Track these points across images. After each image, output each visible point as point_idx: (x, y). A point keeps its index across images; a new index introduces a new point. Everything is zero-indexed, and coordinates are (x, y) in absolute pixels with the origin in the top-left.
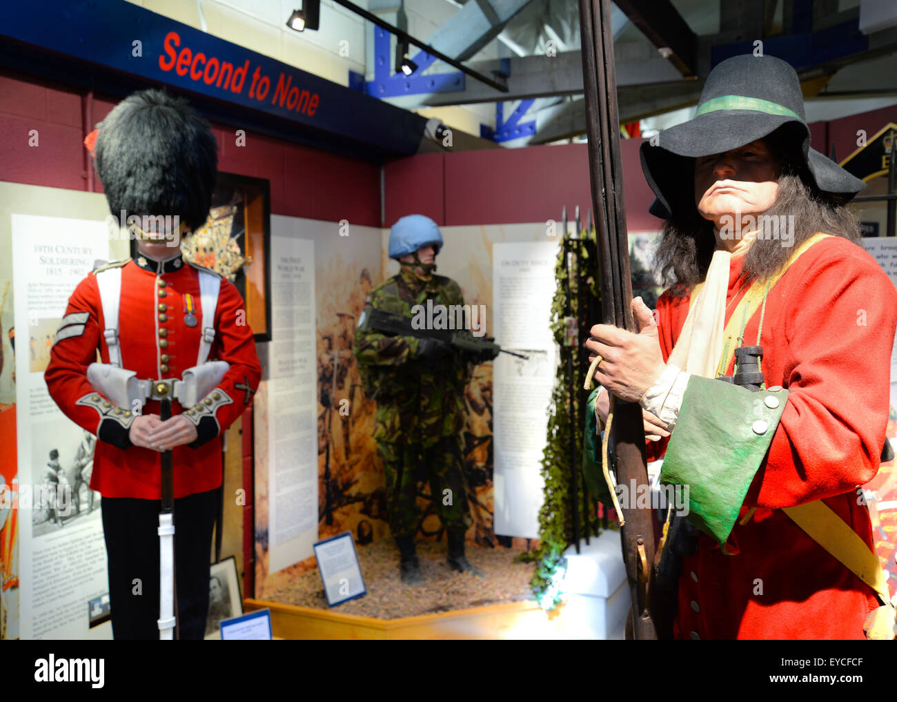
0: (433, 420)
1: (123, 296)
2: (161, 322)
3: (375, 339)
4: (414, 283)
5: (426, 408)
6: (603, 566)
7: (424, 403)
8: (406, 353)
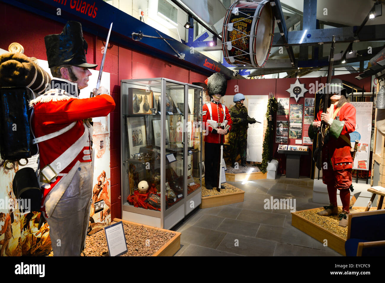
0: (242, 135)
1: (212, 108)
2: (219, 113)
3: (232, 118)
4: (239, 107)
5: (241, 133)
6: (275, 165)
7: (241, 132)
8: (239, 121)
